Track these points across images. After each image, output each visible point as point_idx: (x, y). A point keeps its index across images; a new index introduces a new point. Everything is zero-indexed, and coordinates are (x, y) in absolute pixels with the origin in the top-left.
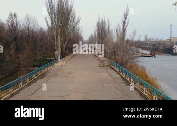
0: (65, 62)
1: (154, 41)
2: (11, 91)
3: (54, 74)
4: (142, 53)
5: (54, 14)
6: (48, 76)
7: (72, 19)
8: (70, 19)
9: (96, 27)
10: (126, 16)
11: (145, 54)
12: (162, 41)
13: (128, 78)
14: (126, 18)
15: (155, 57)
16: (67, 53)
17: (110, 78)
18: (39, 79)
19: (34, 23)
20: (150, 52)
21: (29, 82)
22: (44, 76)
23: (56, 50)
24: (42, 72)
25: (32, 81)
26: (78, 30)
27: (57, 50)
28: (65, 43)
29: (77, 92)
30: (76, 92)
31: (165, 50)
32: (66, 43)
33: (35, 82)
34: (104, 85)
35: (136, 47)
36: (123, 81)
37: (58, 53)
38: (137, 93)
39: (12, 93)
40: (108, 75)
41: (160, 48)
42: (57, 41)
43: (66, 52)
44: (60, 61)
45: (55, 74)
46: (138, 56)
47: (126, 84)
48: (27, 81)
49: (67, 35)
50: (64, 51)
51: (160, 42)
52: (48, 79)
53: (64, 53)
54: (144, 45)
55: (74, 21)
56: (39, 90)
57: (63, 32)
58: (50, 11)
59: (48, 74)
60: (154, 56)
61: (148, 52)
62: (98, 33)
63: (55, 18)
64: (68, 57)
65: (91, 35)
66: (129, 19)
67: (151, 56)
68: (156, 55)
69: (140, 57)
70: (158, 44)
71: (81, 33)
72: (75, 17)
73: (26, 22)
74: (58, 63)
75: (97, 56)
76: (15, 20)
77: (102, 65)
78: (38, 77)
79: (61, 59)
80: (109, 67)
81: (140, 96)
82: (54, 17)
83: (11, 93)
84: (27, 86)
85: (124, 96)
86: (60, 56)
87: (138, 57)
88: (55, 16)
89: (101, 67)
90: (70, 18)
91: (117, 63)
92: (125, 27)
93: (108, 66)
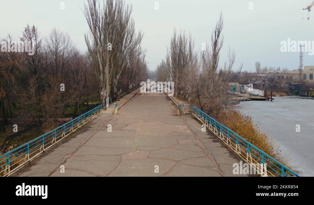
0: (117, 108)
1: (272, 72)
2: (42, 148)
3: (101, 127)
4: (250, 94)
5: (99, 28)
6: (92, 129)
7: (129, 36)
8: (126, 37)
9: (170, 50)
10: (218, 33)
11: (255, 95)
12: (285, 74)
13: (217, 131)
14: (218, 36)
15: (272, 101)
16: (121, 94)
17: (189, 131)
18: (79, 134)
19: (66, 44)
20: (263, 92)
21: (65, 136)
22: (86, 129)
23: (102, 89)
24: (82, 124)
25: (68, 136)
26: (139, 55)
27: (104, 88)
28: (116, 77)
29: (139, 150)
30: (137, 150)
31: (291, 89)
32: (118, 77)
33: (75, 137)
34: (178, 140)
35: (239, 84)
36: (209, 136)
37: (105, 93)
38: (227, 152)
39: (44, 151)
40: (187, 128)
41: (282, 86)
42: (104, 73)
43: (118, 92)
44: (109, 107)
45: (104, 126)
46: (242, 98)
47: (211, 140)
48: (63, 135)
49: (120, 63)
50: (115, 89)
51: (282, 75)
52: (93, 133)
53: (116, 94)
54: (254, 79)
55: (131, 39)
56: (82, 147)
57: (114, 59)
58: (92, 24)
59: (91, 126)
60: (270, 100)
61: (260, 93)
62: (174, 59)
63: (101, 36)
64: (122, 100)
65: (161, 61)
66: (223, 38)
67: (266, 98)
68: (273, 98)
69: (246, 100)
70: (279, 77)
71: (144, 59)
72: (133, 33)
73: (52, 41)
74: (106, 109)
75: (171, 99)
76: (35, 38)
77: (178, 114)
78: (77, 130)
79: (110, 103)
80: (189, 116)
81: (230, 155)
82: (98, 34)
83: (42, 151)
84: (63, 142)
85: (206, 155)
86: (108, 98)
87: (243, 101)
88: (99, 31)
89: (177, 115)
90: (126, 34)
91: (202, 109)
92: (217, 51)
93: (188, 114)
